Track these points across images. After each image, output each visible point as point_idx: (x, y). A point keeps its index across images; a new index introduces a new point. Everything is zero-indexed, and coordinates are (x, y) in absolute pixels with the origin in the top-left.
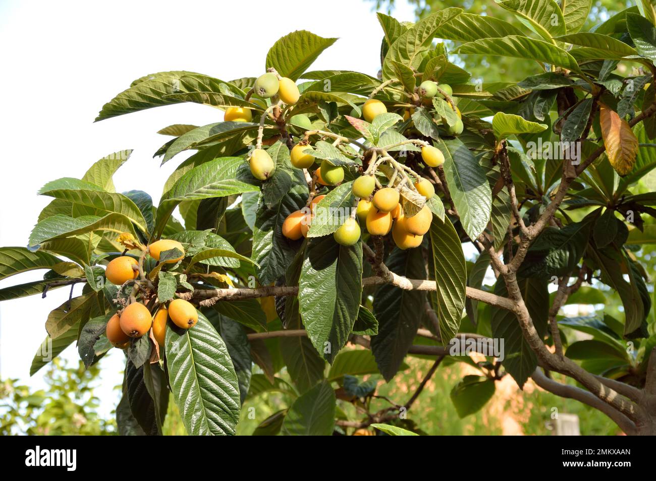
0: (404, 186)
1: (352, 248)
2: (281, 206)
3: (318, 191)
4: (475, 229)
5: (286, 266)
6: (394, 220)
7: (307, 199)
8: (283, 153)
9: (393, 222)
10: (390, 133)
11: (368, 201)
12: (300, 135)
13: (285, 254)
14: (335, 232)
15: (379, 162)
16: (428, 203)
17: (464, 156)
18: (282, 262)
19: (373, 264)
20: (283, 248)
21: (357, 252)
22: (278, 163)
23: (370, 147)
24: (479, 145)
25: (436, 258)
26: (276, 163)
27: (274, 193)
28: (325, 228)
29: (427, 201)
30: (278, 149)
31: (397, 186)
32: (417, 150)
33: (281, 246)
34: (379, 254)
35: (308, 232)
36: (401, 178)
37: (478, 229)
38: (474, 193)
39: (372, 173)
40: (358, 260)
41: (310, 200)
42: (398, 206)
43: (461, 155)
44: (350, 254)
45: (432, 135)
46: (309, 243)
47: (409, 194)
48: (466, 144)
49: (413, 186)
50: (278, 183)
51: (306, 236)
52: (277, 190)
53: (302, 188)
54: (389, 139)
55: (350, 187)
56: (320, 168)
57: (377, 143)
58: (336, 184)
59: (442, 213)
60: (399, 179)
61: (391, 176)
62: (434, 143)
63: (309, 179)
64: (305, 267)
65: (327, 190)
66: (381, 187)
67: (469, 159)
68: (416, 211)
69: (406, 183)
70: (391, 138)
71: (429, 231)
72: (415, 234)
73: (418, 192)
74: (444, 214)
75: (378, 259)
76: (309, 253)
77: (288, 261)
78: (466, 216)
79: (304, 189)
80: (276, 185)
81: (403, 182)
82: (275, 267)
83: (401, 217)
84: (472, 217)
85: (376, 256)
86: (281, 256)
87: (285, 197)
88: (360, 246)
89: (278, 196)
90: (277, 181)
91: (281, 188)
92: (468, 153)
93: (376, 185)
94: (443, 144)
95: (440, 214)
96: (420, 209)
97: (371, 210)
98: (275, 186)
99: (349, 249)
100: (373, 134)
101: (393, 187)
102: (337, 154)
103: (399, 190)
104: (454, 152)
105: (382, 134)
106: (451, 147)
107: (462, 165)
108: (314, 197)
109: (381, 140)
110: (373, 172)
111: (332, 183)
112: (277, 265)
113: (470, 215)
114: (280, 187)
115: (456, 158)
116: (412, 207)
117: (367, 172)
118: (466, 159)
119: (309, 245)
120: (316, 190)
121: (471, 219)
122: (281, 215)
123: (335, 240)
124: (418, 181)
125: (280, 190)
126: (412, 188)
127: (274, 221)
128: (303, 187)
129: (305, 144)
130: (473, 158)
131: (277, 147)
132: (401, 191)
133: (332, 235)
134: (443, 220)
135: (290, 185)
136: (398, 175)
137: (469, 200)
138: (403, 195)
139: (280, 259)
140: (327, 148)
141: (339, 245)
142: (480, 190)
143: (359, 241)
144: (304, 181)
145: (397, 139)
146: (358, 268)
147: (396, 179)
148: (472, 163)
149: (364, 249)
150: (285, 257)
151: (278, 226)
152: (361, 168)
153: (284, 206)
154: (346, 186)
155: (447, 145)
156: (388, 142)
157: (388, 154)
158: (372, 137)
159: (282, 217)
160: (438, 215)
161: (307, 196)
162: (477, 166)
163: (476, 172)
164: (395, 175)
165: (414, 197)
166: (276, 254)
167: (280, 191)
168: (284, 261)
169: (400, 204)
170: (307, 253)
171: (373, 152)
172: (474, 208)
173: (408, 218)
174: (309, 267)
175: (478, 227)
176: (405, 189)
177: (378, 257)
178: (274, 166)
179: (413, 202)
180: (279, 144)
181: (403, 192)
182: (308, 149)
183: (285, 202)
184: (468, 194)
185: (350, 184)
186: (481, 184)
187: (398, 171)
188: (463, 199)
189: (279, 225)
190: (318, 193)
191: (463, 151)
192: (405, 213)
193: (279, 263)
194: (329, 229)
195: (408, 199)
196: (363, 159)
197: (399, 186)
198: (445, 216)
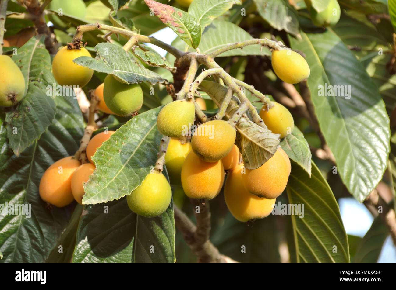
0: (243, 116)
1: (158, 219)
2: (38, 149)
3: (100, 123)
4: (362, 183)
5: (47, 251)
6: (228, 172)
7: (81, 137)
8: (40, 61)
9: (226, 176)
10: (219, 25)
11: (183, 142)
12: (68, 28)
13: (44, 230)
14: (129, 194)
15: (201, 78)
16: (283, 143)
17: (342, 61)
18: (40, 244)
19: (191, 243)
20: (41, 221)
21: (166, 228)
22: (32, 78)
23: (186, 51)
24: (367, 42)
25: (298, 235)
26: (28, 78)
27: (25, 129)
28: (113, 189)
29: (282, 139)
30: (30, 53)
31: (231, 118)
32: (264, 52)
33: (37, 217)
34: (202, 227)
35: (84, 196)
36: (238, 103)
37: (369, 183)
38: (360, 122)
39: (189, 95)
40: (167, 241)
41: (86, 139)
42: (233, 149)
43: (336, 59)
44: (154, 231)
45: (288, 28)
46: (85, 213)
47: (251, 130)
48: (346, 41)
49: (258, 118)
50: (32, 112)
51: (81, 201)
52: (29, 123)
53: (72, 120)
54: (217, 35)
55: (154, 118)
56: (102, 86)
57: (198, 44)
58: (129, 114)
59: (307, 160)
60: (234, 105)
61: (222, 100)
62: (291, 40)
63: (84, 103)
64: (78, 253)
65: (116, 122)
66: (205, 119)
67: (350, 65)
68: (264, 158)
69: (246, 112)
70: (220, 35)
71: (285, 189)
72: (261, 196)
73: (266, 127)
74: (311, 161)
75: (200, 235)
76: (85, 229)
77: (50, 242)
78: (347, 162)
79: (77, 121)
80: (29, 115)
81: (242, 109)
82: (28, 253)
83: (240, 168)
84: (358, 163)
85: (197, 231)
86: (36, 234)
87: (44, 136)
88: (171, 216)
89: (31, 135)
90: (30, 108)
91: (37, 121)
92: (349, 55)
93: (196, 115)
94: (305, 42)
95: (303, 161)
96: (270, 155)
97: (189, 156)
98: (27, 118)
99: (153, 222)
100: (190, 31)
101: (225, 119)
102: (131, 63)
103: (234, 124)
104: (324, 55)
105: (206, 29)
106: (320, 45)
107: (340, 76)
108: (94, 134)
109: (204, 38)
110: (191, 95)
111: (124, 113)
112: (30, 250)
113: (354, 159)
114: (36, 119)
115: (328, 64)
116: (256, 152)
117: (181, 94)
118: (345, 67)
119: (86, 215)
120: (97, 121)
121: (356, 165)
122: (36, 164)
123: (128, 208)
124: (266, 108)
125: (37, 123)
126: (257, 121)
127: (26, 175)
128: (74, 118)
129: (78, 48)
130: (357, 63)
131: (29, 51)
132: (238, 125)
133: (124, 200)
134: (309, 172)
135: (52, 115)
136: (233, 98)
137: (350, 134)
138: (242, 131)
139: (36, 239)
140: (114, 54)
141: (135, 215)
142: (369, 117)
143: (170, 207)
144: (76, 109)
145: (230, 35)
146: (168, 254)
147: (229, 106)
148: (356, 73)
149: (177, 219)
150: (45, 235)
151: (32, 184)
152: (172, 86)
153: (41, 149)
154: (146, 116)
155: (313, 42)
156: (216, 40)
157: (215, 64)
158: (189, 34)
159: (39, 168)
160: (300, 164)
161: (81, 133)
162: (364, 77)
163: (362, 86)
164: (228, 99)
165: (259, 135)
166: (29, 231)
167: (36, 126)
168: (44, 243)
169: (236, 146)
170: (82, 229)
171: (190, 59)
172: (360, 147)
173: (251, 170)
174: (86, 252)
175: (368, 180)
176: (245, 121)
177: (200, 231)
178: (26, 82)
179: (259, 144)
180: (33, 46)
181: (242, 127)
182: (82, 57)
183: (44, 142)
184: (350, 124)
185: (154, 113)
186: (370, 106)
187: (234, 92)
188: (341, 133)
189: (34, 182)
190: (100, 127)
191: (338, 51)
192: (246, 163)
193: (34, 246)
194: (119, 189)
195: (250, 139)
196: (175, 71)
197: (236, 117)
198: (312, 165)
